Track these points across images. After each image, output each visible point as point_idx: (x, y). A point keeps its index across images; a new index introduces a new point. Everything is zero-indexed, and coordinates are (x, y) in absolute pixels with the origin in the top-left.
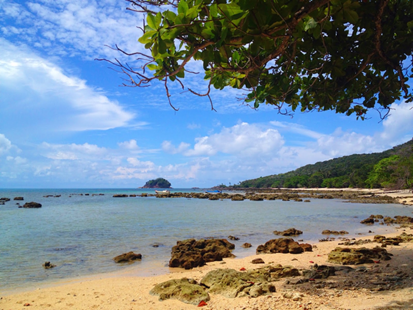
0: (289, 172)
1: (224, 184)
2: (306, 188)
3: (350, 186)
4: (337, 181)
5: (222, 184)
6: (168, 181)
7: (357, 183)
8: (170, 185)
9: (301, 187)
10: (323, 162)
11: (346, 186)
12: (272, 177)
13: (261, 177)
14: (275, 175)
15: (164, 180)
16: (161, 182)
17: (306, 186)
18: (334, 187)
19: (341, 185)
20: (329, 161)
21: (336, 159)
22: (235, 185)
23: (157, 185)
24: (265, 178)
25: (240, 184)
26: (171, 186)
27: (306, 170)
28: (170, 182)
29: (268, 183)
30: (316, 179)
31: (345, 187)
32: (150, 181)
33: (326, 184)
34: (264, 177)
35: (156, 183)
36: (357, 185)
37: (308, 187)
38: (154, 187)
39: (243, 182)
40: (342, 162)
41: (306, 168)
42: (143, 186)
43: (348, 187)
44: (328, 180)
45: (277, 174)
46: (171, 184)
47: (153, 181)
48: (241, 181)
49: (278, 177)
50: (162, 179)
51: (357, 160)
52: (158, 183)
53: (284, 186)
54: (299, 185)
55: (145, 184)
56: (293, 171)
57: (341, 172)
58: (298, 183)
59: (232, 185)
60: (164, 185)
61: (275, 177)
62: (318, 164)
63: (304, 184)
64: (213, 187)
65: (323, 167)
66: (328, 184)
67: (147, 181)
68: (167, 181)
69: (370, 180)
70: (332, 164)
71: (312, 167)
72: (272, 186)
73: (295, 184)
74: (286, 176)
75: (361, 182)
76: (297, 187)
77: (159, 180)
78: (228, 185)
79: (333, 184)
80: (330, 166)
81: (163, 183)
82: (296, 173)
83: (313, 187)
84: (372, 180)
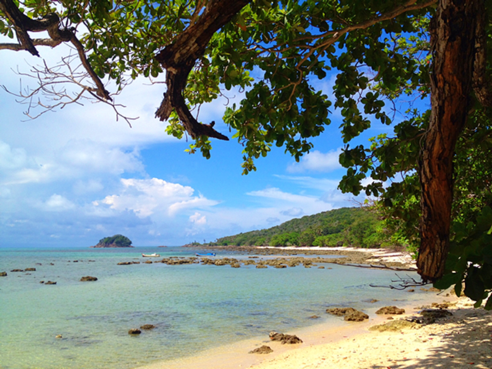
0: (273, 228)
1: (197, 242)
2: (296, 247)
3: (344, 244)
4: (330, 239)
5: (195, 241)
6: (129, 238)
7: (352, 242)
8: (130, 243)
9: (290, 246)
10: (311, 216)
11: (340, 245)
12: (254, 233)
13: (241, 233)
14: (257, 231)
15: (124, 237)
16: (119, 240)
17: (296, 244)
18: (327, 246)
19: (334, 244)
20: (317, 215)
21: (325, 212)
22: (211, 242)
23: (114, 243)
24: (246, 235)
25: (217, 241)
26: (131, 245)
27: (291, 225)
28: (130, 240)
29: (250, 240)
30: (307, 237)
31: (338, 246)
32: (105, 238)
33: (319, 242)
34: (245, 233)
35: (113, 241)
36: (352, 244)
37: (298, 246)
38: (110, 245)
39: (220, 239)
40: (330, 216)
41: (292, 223)
42: (95, 245)
43: (341, 246)
44: (320, 238)
45: (260, 230)
46: (132, 242)
47: (109, 238)
48: (218, 238)
49: (261, 233)
50: (121, 236)
51: (347, 214)
52: (115, 241)
53: (270, 244)
54: (288, 243)
55: (98, 242)
56: (277, 226)
57: (332, 228)
58: (287, 240)
59: (208, 242)
60: (123, 243)
61: (257, 234)
62: (305, 219)
63: (294, 243)
64: (184, 245)
65: (311, 221)
66: (321, 242)
67: (101, 239)
68: (126, 238)
69: (369, 240)
70: (320, 218)
71: (298, 222)
72: (256, 244)
73: (283, 243)
74: (269, 232)
75: (356, 241)
76: (285, 246)
77: (117, 237)
78: (202, 243)
79: (326, 243)
80: (318, 220)
81: (122, 241)
82: (281, 229)
83: (304, 246)
84: (371, 240)
